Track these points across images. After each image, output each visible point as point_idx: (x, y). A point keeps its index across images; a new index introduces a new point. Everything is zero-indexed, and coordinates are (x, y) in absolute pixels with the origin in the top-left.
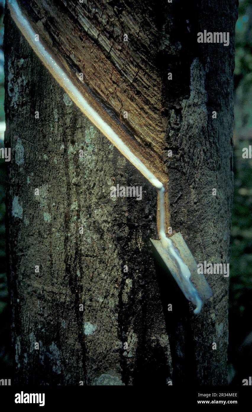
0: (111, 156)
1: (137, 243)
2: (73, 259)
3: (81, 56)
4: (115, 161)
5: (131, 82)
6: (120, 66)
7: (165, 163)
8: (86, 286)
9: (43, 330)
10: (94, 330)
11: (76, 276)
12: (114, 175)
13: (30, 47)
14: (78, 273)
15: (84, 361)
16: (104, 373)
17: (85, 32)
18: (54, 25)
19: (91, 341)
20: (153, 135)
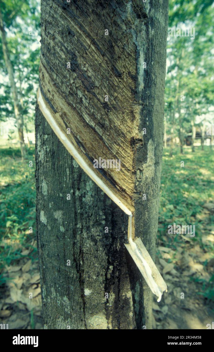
0: (102, 198)
1: (116, 247)
2: (78, 255)
3: (84, 137)
4: (104, 201)
5: (115, 154)
6: (108, 144)
7: (133, 200)
8: (86, 270)
9: (59, 288)
10: (90, 293)
11: (80, 264)
12: (104, 210)
13: (51, 129)
14: (81, 263)
15: (84, 309)
16: (95, 315)
17: (86, 123)
18: (66, 117)
19: (89, 298)
20: (127, 185)
